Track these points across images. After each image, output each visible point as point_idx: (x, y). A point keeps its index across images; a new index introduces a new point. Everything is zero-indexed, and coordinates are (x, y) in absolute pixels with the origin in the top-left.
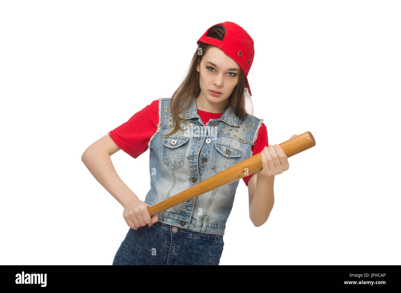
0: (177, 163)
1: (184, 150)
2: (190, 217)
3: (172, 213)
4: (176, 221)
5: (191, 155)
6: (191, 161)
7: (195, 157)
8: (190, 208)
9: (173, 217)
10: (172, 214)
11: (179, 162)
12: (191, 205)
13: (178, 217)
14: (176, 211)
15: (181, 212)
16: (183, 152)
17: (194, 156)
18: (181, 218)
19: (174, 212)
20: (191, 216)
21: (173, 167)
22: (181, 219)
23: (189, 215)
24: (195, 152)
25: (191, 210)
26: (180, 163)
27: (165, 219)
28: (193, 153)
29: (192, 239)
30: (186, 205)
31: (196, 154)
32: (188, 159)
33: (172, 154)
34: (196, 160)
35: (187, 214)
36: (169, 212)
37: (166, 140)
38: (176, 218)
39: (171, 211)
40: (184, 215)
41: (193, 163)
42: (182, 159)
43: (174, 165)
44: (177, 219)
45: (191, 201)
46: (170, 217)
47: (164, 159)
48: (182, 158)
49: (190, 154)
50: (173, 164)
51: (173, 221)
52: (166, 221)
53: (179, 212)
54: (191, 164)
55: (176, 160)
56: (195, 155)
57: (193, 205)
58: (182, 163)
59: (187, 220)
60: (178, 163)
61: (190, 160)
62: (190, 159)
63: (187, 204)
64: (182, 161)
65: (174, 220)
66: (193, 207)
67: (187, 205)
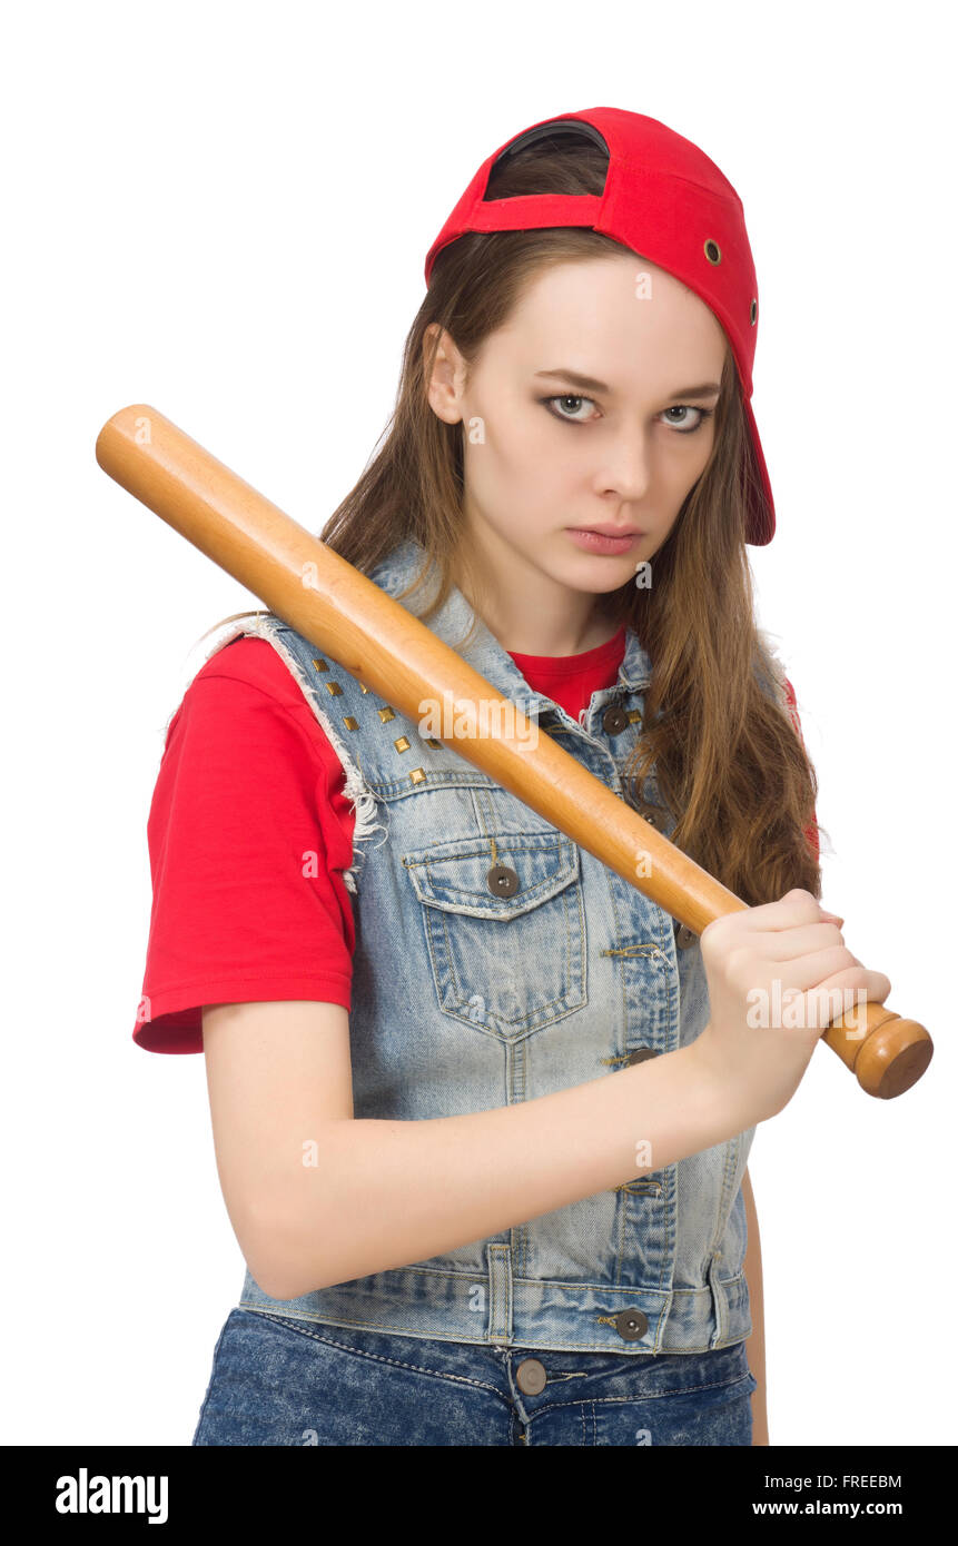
0: (542, 997)
1: (573, 912)
2: (666, 1280)
3: (556, 1279)
4: (590, 1320)
5: (629, 931)
6: (633, 966)
7: (657, 939)
8: (662, 1230)
9: (573, 1303)
10: (560, 1287)
11: (557, 989)
12: (659, 1210)
13: (597, 1296)
14: (581, 1263)
15: (612, 1261)
16: (575, 927)
17: (644, 933)
18: (617, 1299)
19: (574, 1270)
20: (668, 1273)
21: (517, 1028)
22: (619, 1304)
23: (657, 1272)
24: (646, 915)
25: (666, 1240)
26: (563, 992)
27: (528, 1324)
28: (635, 921)
29: (628, 1408)
30: (631, 1216)
31: (656, 924)
32: (614, 957)
33: (505, 953)
34: (669, 956)
35: (649, 1269)
36: (543, 1279)
37: (437, 875)
38: (589, 1303)
39: (551, 1273)
40: (632, 1275)
41: (650, 977)
42: (578, 965)
43: (522, 1014)
44: (597, 1310)
45: (658, 1191)
46: (552, 1307)
47: (444, 991)
48: (577, 958)
49: (620, 927)
50: (517, 1010)
51: (573, 1327)
52: (536, 1331)
53: (602, 1268)
54: (633, 990)
55: (537, 980)
56: (655, 931)
57: (672, 1210)
58: (574, 990)
59: (653, 1304)
60: (550, 996)
61: (627, 964)
62: (626, 959)
63: (637, 1211)
64: (578, 979)
65: (580, 1318)
66: (673, 1221)
67: (642, 1216)
